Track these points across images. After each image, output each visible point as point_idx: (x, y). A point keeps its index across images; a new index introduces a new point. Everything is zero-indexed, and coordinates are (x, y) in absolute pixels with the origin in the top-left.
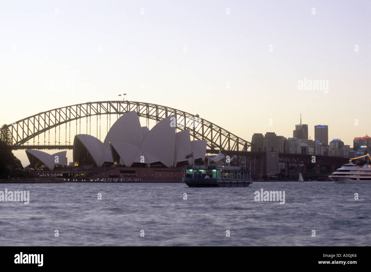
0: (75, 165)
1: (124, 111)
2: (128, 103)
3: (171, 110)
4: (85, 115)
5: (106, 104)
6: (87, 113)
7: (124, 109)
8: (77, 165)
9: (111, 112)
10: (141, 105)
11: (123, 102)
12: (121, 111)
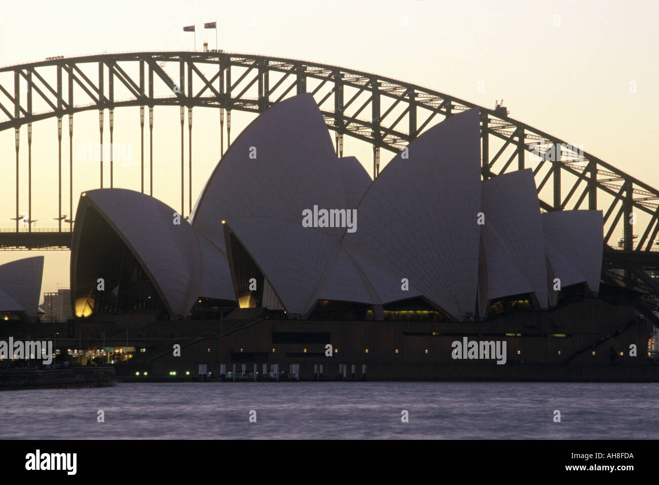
0: (79, 314)
1: (208, 94)
2: (225, 61)
3: (395, 89)
4: (52, 110)
5: (137, 63)
6: (61, 101)
7: (209, 84)
8: (87, 312)
9: (156, 96)
10: (275, 69)
11: (205, 57)
12: (194, 94)
